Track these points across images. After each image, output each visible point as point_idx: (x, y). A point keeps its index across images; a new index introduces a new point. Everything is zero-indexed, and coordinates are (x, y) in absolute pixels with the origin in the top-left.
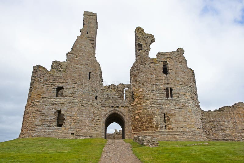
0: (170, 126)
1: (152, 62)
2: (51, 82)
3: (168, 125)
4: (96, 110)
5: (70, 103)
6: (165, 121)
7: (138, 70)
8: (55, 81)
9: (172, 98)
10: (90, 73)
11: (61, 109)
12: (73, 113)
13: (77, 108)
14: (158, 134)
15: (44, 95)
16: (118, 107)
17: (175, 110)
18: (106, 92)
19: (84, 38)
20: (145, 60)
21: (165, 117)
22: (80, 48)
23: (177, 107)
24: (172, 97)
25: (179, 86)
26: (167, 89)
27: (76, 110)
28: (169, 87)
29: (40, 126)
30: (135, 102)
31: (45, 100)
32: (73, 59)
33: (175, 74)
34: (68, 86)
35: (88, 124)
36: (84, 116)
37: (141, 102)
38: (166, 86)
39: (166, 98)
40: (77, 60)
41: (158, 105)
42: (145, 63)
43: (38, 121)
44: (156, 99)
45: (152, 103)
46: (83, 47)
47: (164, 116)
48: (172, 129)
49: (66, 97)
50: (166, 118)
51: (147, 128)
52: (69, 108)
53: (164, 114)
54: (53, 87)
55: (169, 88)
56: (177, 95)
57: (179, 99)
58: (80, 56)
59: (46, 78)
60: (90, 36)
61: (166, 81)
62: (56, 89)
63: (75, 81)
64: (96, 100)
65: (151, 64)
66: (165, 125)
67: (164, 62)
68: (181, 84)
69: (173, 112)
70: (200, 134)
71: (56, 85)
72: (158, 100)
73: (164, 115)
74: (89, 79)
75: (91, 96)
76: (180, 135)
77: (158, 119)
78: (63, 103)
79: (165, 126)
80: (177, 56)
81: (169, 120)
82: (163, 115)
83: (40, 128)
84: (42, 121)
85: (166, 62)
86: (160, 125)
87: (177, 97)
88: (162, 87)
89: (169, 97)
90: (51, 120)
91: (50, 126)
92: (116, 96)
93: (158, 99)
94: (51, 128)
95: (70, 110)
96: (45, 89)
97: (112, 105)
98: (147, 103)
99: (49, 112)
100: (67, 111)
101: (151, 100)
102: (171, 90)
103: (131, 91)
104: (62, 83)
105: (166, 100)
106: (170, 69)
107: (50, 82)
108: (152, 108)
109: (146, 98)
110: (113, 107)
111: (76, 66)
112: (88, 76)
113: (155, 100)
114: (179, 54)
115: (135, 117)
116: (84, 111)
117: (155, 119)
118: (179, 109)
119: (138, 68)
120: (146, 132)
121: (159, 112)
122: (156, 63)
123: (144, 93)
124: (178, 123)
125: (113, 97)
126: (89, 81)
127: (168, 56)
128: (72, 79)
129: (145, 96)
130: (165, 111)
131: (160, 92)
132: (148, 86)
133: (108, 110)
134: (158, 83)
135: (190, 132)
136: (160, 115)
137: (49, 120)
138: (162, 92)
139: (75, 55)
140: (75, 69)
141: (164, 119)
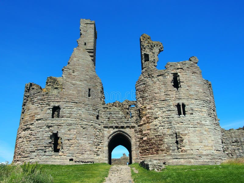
0: (183, 148)
1: (160, 74)
2: (46, 101)
3: (182, 147)
4: (98, 131)
5: (68, 125)
6: (177, 142)
7: (144, 84)
8: (50, 101)
9: (185, 115)
10: (89, 90)
11: (57, 132)
12: (71, 136)
13: (76, 130)
14: (169, 158)
15: (39, 117)
16: (123, 127)
17: (189, 129)
18: (109, 111)
19: (82, 49)
20: (152, 73)
21: (177, 138)
22: (78, 62)
23: (190, 126)
24: (184, 114)
25: (193, 101)
26: (178, 106)
27: (75, 132)
28: (181, 102)
29: (34, 152)
30: (142, 121)
31: (40, 122)
32: (70, 74)
33: (187, 88)
34: (65, 105)
35: (88, 148)
36: (85, 139)
37: (149, 121)
38: (177, 102)
39: (178, 116)
40: (74, 75)
41: (169, 124)
42: (153, 75)
43: (32, 146)
44: (166, 117)
45: (162, 121)
46: (81, 60)
47: (176, 136)
48: (186, 151)
49: (63, 118)
50: (178, 139)
51: (157, 151)
52: (67, 130)
53: (176, 134)
54: (48, 107)
55: (181, 104)
56: (191, 112)
57: (193, 116)
58: (78, 70)
59: (39, 98)
60: (88, 48)
61: (177, 96)
62: (51, 110)
63: (73, 99)
64: (97, 120)
65: (159, 77)
66: (177, 147)
67: (174, 74)
68: (195, 98)
69: (186, 132)
70: (220, 158)
71: (51, 105)
72: (169, 118)
73: (176, 135)
74: (89, 96)
75: (92, 116)
76: (196, 159)
77: (169, 140)
78: (60, 125)
79: (178, 149)
81: (182, 141)
82: (175, 135)
83: (35, 154)
84: (37, 146)
85: (177, 73)
86: (171, 148)
87: (191, 114)
88: (173, 103)
89: (181, 115)
90: (46, 145)
91: (45, 152)
92: (121, 115)
93: (169, 117)
94: (47, 153)
95: (69, 132)
96: (39, 110)
97: (116, 125)
98: (156, 122)
99: (44, 136)
100: (65, 134)
102: (184, 106)
103: (137, 108)
104: (59, 102)
105: (178, 118)
106: (182, 82)
107: (44, 101)
108: (162, 128)
109: (154, 116)
110: (117, 127)
111: (74, 82)
112: (87, 93)
113: (164, 118)
114: (192, 64)
115: (142, 139)
116: (85, 133)
117: (166, 140)
118: (193, 129)
119: (145, 82)
120: (155, 155)
121: (170, 132)
122: (165, 75)
123: (152, 111)
124: (193, 144)
125: (117, 116)
126: (89, 99)
127: (179, 67)
128: (70, 97)
129: (154, 113)
130: (177, 131)
131: (170, 109)
132: (156, 103)
133: (112, 131)
134: (168, 99)
135: (207, 155)
136: (172, 135)
137: (45, 145)
138: (173, 109)
139: (72, 70)
140: (73, 86)
141: (176, 141)
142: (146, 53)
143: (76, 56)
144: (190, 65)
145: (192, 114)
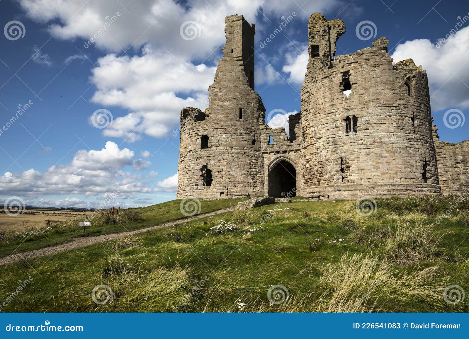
1: (325, 76)
2: (195, 130)
3: (348, 176)
4: (254, 159)
5: (217, 155)
6: (342, 170)
7: (307, 92)
8: (198, 129)
9: (356, 132)
10: (241, 110)
11: (207, 164)
12: (221, 167)
13: (226, 160)
14: (331, 190)
15: (190, 148)
16: (285, 152)
17: (360, 151)
18: (268, 132)
19: (228, 59)
20: (316, 75)
21: (342, 164)
22: (224, 77)
23: (362, 147)
24: (355, 131)
25: (371, 110)
26: (347, 119)
27: (225, 163)
28: (351, 114)
29: (189, 185)
30: (306, 143)
31: (191, 153)
32: (216, 95)
33: (363, 91)
34: (213, 133)
35: (242, 180)
36: (237, 170)
37: (312, 143)
38: (346, 113)
39: (346, 134)
40: (221, 95)
41: (334, 146)
42: (317, 79)
43: (187, 179)
44: (331, 136)
45: (326, 142)
46: (227, 75)
47: (342, 162)
48: (352, 181)
49: (212, 148)
50: (343, 166)
51: (319, 181)
52: (216, 161)
53: (341, 158)
54: (197, 137)
55: (351, 117)
56: (365, 127)
57: (369, 132)
58: (225, 88)
60: (236, 55)
61: (346, 105)
62: (200, 139)
63: (222, 124)
64: (254, 146)
65: (325, 80)
66: (342, 176)
67: (344, 73)
69: (355, 155)
71: (200, 134)
72: (334, 137)
73: (342, 161)
74: (241, 117)
75: (245, 142)
76: (366, 191)
77: (333, 168)
78: (209, 156)
79: (343, 178)
80: (369, 56)
81: (349, 167)
82: (340, 160)
83: (189, 187)
84: (190, 179)
85: (348, 72)
86: (335, 177)
87: (365, 130)
88: (340, 117)
89: (350, 132)
90: (198, 178)
91: (198, 185)
93: (334, 136)
95: (218, 164)
96: (189, 141)
97: (278, 149)
98: (320, 143)
99: (196, 168)
100: (214, 165)
101: (323, 139)
102: (355, 119)
104: (206, 129)
105: (346, 137)
106: (355, 84)
107: (193, 130)
108: (326, 151)
109: (317, 136)
110: (278, 152)
111: (221, 103)
112: (238, 114)
113: (329, 138)
114: (375, 51)
115: (305, 165)
116: (236, 163)
117: (329, 167)
118: (366, 150)
119: (308, 90)
120: (317, 186)
121: (335, 156)
122: (331, 77)
123: (316, 129)
124: (363, 171)
126: (240, 121)
127: (353, 61)
128: (218, 122)
129: (317, 132)
130: (343, 155)
131: (337, 125)
132: (320, 118)
133: (273, 156)
134: (334, 111)
135: (385, 185)
136: (336, 160)
138: (339, 125)
139: (218, 89)
140: (220, 109)
141: (342, 168)
142: (315, 44)
143: (222, 70)
144: (371, 54)
145: (367, 129)
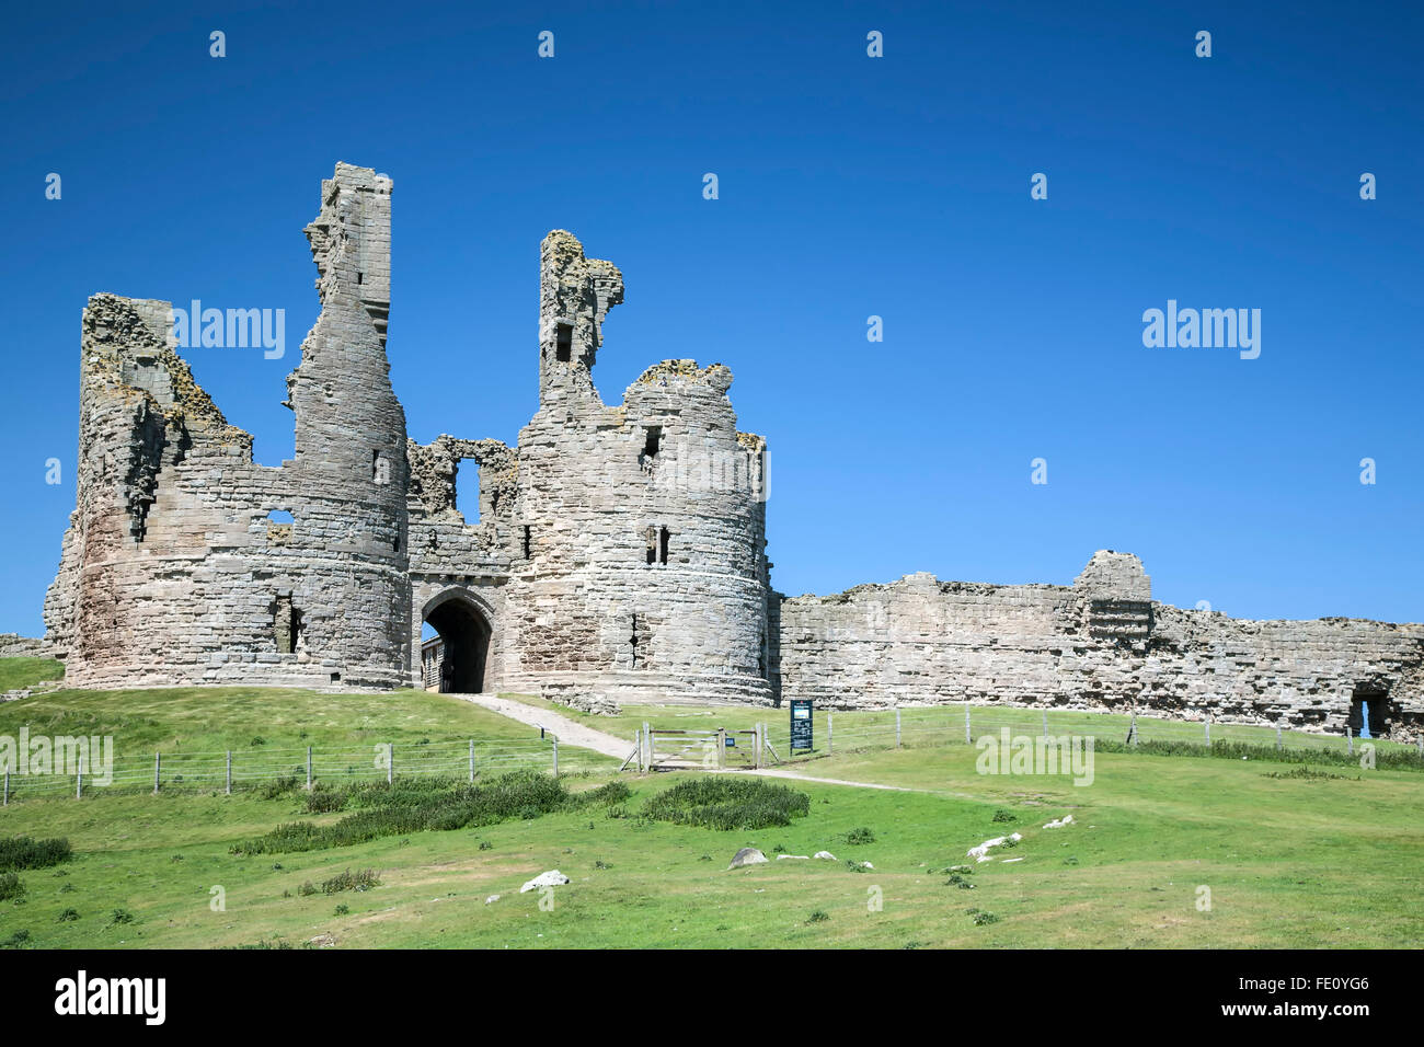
0: (647, 658)
1: (605, 423)
2: (243, 490)
3: (645, 656)
5: (320, 572)
6: (634, 641)
7: (551, 445)
8: (258, 490)
9: (665, 564)
10: (375, 453)
11: (291, 592)
12: (331, 607)
13: (342, 589)
14: (608, 682)
15: (222, 540)
17: (672, 605)
18: (427, 522)
19: (351, 303)
20: (581, 412)
21: (635, 629)
23: (675, 596)
24: (664, 560)
25: (696, 521)
26: (650, 533)
27: (341, 595)
28: (659, 522)
29: (219, 648)
30: (535, 567)
31: (226, 556)
32: (319, 401)
34: (308, 509)
35: (375, 643)
36: (366, 616)
37: (559, 571)
38: (649, 520)
39: (645, 565)
40: (331, 405)
41: (618, 588)
42: (583, 423)
43: (210, 631)
44: (612, 564)
45: (598, 576)
46: (348, 348)
47: (634, 624)
48: (655, 667)
49: (306, 551)
50: (637, 633)
51: (576, 660)
52: (319, 589)
53: (634, 616)
54: (254, 511)
55: (658, 529)
56: (684, 554)
57: (690, 569)
58: (342, 386)
59: (215, 473)
60: (371, 296)
61: (651, 503)
62: (266, 521)
63: (332, 489)
64: (397, 554)
65: (603, 433)
66: (633, 654)
67: (650, 429)
68: (702, 513)
69: (663, 614)
70: (743, 687)
71: (263, 505)
72: (618, 568)
73: (635, 621)
74: (375, 475)
75: (382, 543)
76: (679, 689)
77: (613, 633)
78: (298, 571)
79: (635, 658)
80: (700, 403)
81: (649, 637)
82: (632, 620)
83: (223, 654)
84: (227, 632)
85: (660, 428)
86: (616, 655)
87: (682, 561)
88: (635, 524)
89: (655, 561)
90: (259, 631)
91: (257, 650)
92: (465, 539)
93: (618, 564)
94: (261, 656)
95: (323, 597)
96: (217, 517)
97: (449, 570)
98: (579, 576)
99: (250, 603)
100: (312, 600)
101: (592, 567)
102: (665, 534)
103: (522, 522)
104: (287, 496)
105: (645, 571)
107: (237, 490)
108: (598, 595)
109: (576, 557)
110: (451, 578)
111: (330, 428)
112: (370, 466)
113: (606, 567)
115: (532, 620)
116: (364, 596)
117: (602, 632)
118: (683, 605)
119: (556, 439)
120: (570, 671)
121: (619, 610)
122: (621, 429)
123: (571, 540)
124: (675, 648)
125: (455, 540)
126: (373, 485)
127: (670, 406)
128: (321, 481)
129: (575, 548)
130: (638, 608)
131: (626, 542)
132: (584, 516)
133: (436, 589)
134: (624, 509)
135: (711, 680)
136: (622, 619)
137: (254, 631)
138: (633, 543)
139: (324, 385)
140: (328, 443)
141: (633, 636)
142: (565, 322)
143: (334, 332)
144: (706, 401)
145: (687, 561)
